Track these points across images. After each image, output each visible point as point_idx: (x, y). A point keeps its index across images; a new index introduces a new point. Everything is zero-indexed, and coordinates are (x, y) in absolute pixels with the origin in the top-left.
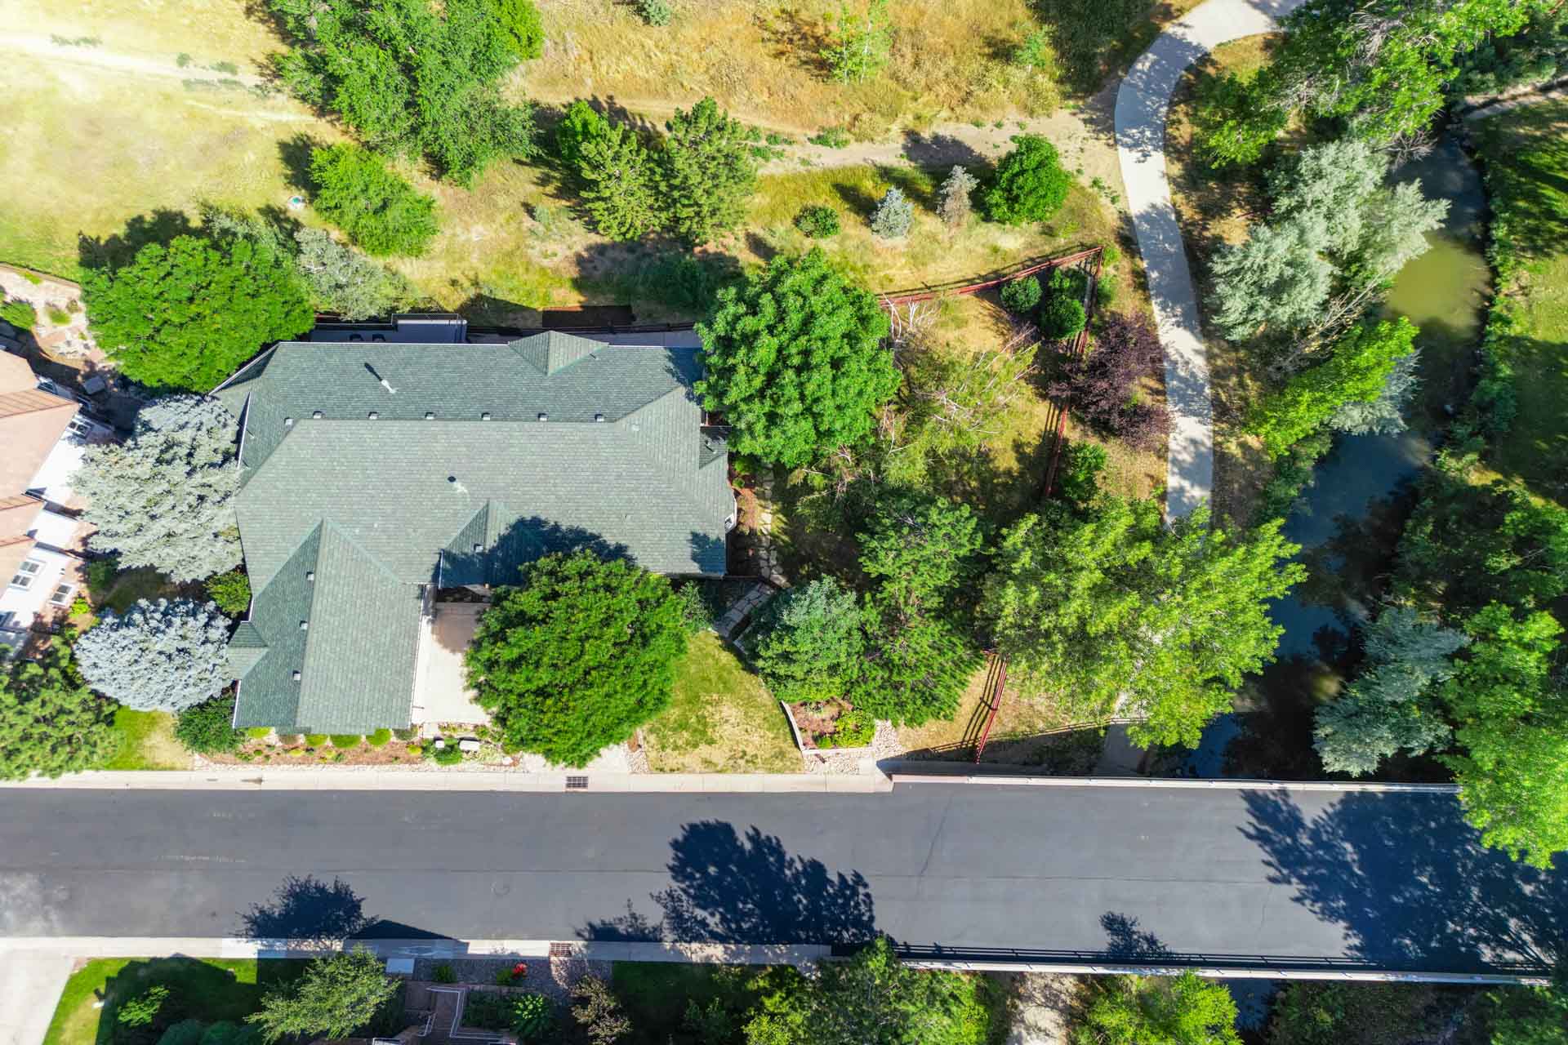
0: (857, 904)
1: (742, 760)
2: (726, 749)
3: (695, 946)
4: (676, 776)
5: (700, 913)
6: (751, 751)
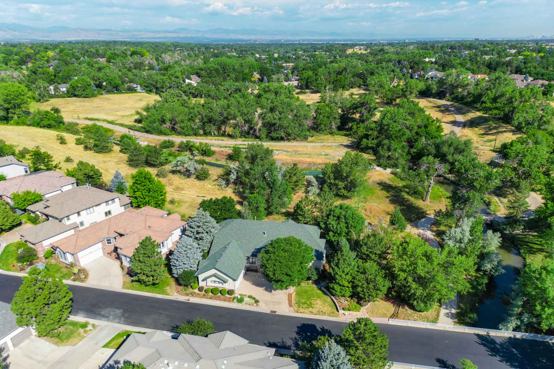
1: (319, 313)
2: (317, 310)
4: (302, 314)
6: (324, 311)
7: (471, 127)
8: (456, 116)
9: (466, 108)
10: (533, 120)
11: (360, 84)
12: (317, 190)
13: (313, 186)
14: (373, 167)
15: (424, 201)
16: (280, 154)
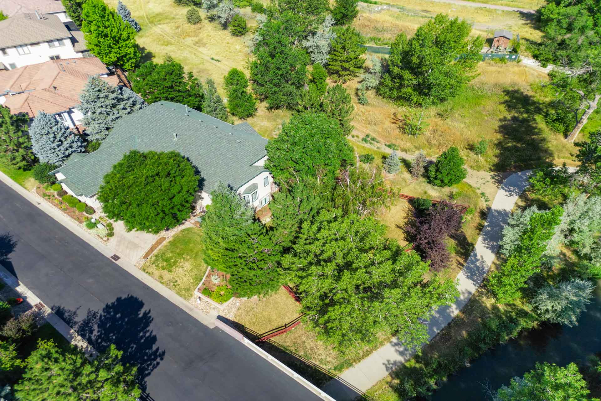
0: (150, 364)
1: (173, 284)
2: (172, 277)
3: (79, 338)
4: (147, 276)
5: (96, 327)
6: (179, 282)
12: (374, 82)
13: (371, 73)
14: (516, 56)
15: (566, 136)
16: (383, 12)
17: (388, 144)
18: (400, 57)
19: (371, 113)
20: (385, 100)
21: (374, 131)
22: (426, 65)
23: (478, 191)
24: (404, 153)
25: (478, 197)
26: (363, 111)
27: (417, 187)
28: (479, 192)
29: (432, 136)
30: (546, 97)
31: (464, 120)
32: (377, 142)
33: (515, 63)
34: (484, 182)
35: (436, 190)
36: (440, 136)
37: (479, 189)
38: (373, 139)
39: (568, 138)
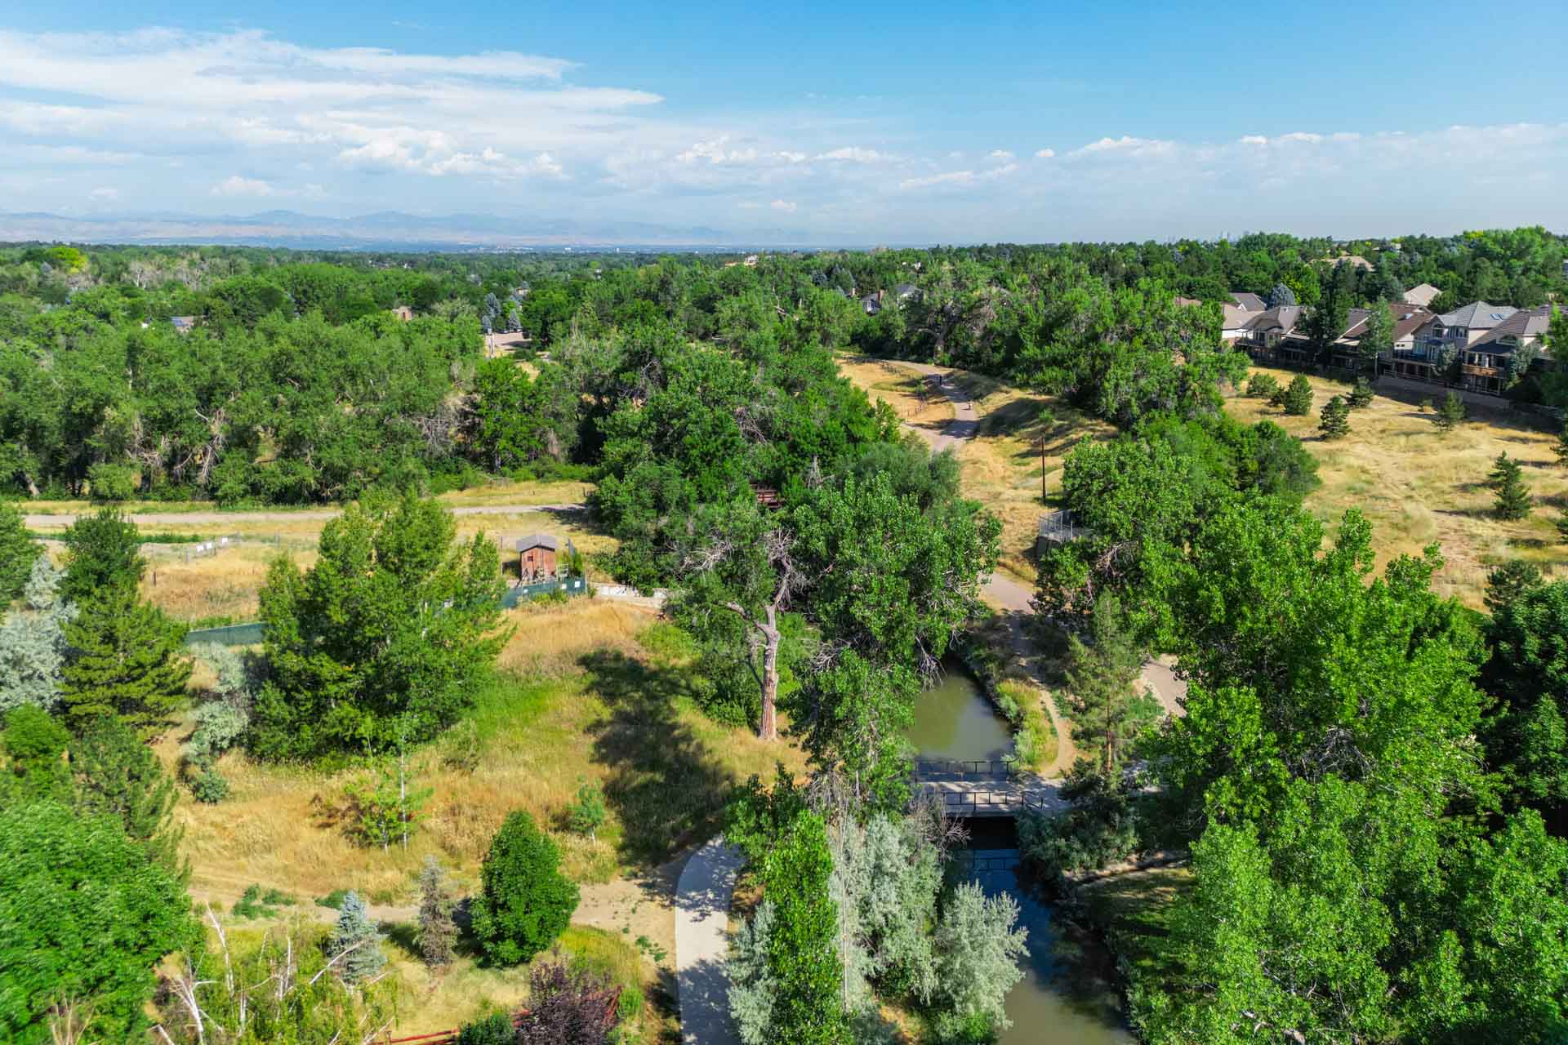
7: (994, 435)
8: (956, 405)
9: (984, 381)
10: (1162, 389)
11: (705, 328)
12: (232, 721)
13: (218, 697)
14: (582, 583)
15: (757, 731)
16: (221, 553)
17: (325, 896)
18: (294, 621)
19: (246, 818)
20: (282, 770)
21: (269, 870)
22: (370, 623)
23: (625, 938)
24: (384, 907)
25: (634, 955)
26: (218, 819)
27: (455, 996)
28: (630, 939)
29: (451, 825)
30: (678, 656)
31: (520, 758)
32: (288, 903)
33: (584, 597)
34: (633, 906)
35: (514, 979)
36: (474, 819)
37: (626, 931)
38: (272, 897)
39: (763, 731)
